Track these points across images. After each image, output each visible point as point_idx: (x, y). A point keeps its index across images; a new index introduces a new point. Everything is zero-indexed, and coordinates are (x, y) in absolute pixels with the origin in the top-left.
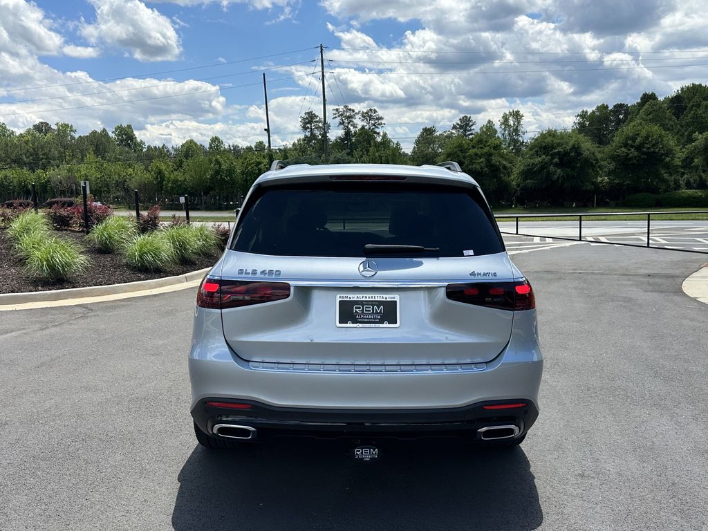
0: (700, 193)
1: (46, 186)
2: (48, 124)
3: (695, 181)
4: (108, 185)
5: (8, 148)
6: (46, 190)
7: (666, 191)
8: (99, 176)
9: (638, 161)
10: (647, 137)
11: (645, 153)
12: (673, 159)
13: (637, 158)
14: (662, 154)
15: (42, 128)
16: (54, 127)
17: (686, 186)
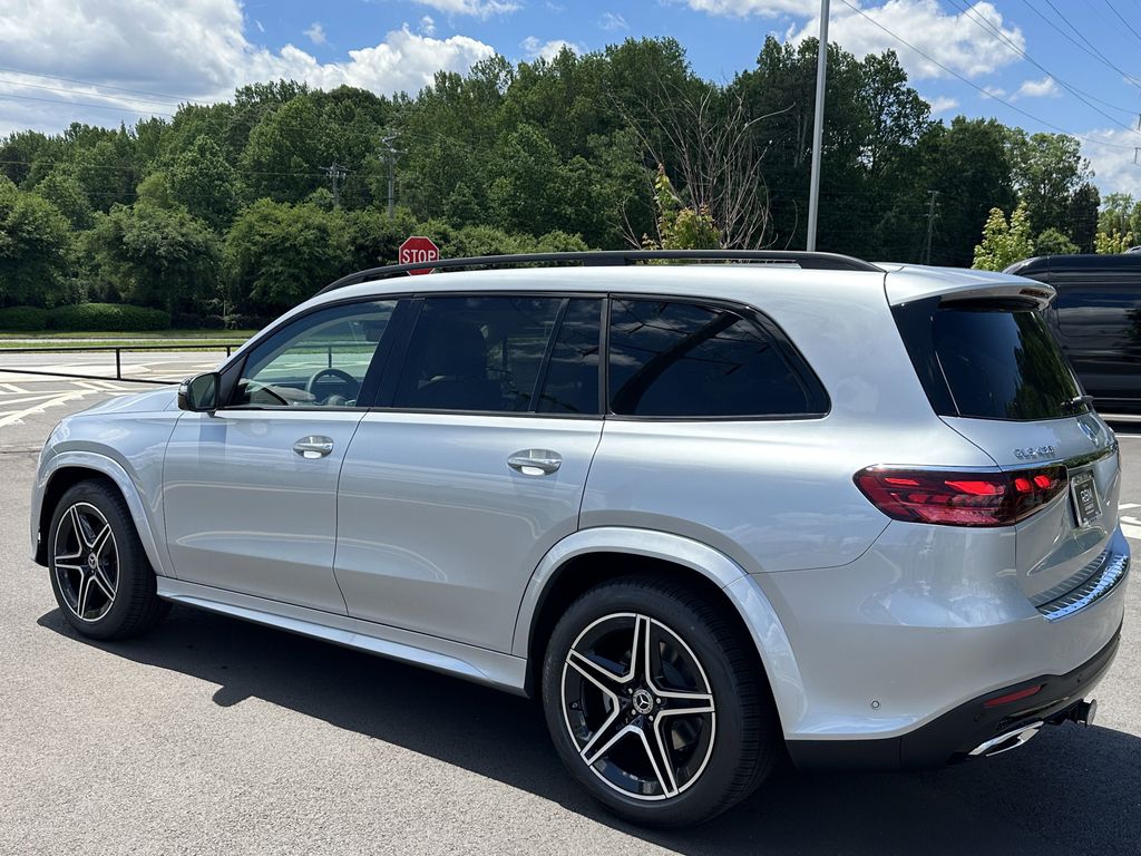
0: (113, 309)
3: (102, 289)
7: (58, 304)
9: (13, 252)
10: (24, 215)
11: (23, 240)
12: (67, 253)
13: (12, 248)
14: (49, 244)
17: (90, 296)
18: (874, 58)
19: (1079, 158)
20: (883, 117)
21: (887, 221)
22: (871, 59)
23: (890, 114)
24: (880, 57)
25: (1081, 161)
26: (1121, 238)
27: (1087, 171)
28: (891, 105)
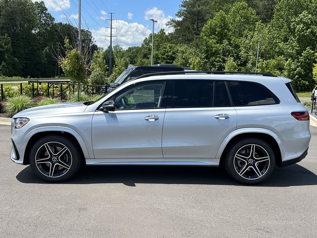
18: (38, 3)
19: (92, 37)
20: (41, 20)
21: (46, 51)
22: (37, 3)
23: (43, 20)
24: (39, 2)
25: (92, 38)
26: (121, 60)
27: (94, 41)
28: (43, 17)
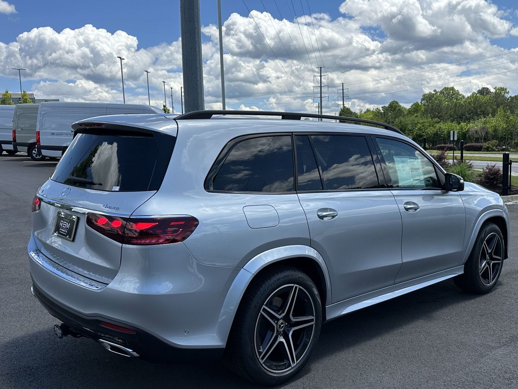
1: (466, 135)
2: (488, 89)
4: (512, 133)
5: (457, 108)
6: (465, 137)
8: (505, 127)
15: (484, 91)
16: (493, 90)
